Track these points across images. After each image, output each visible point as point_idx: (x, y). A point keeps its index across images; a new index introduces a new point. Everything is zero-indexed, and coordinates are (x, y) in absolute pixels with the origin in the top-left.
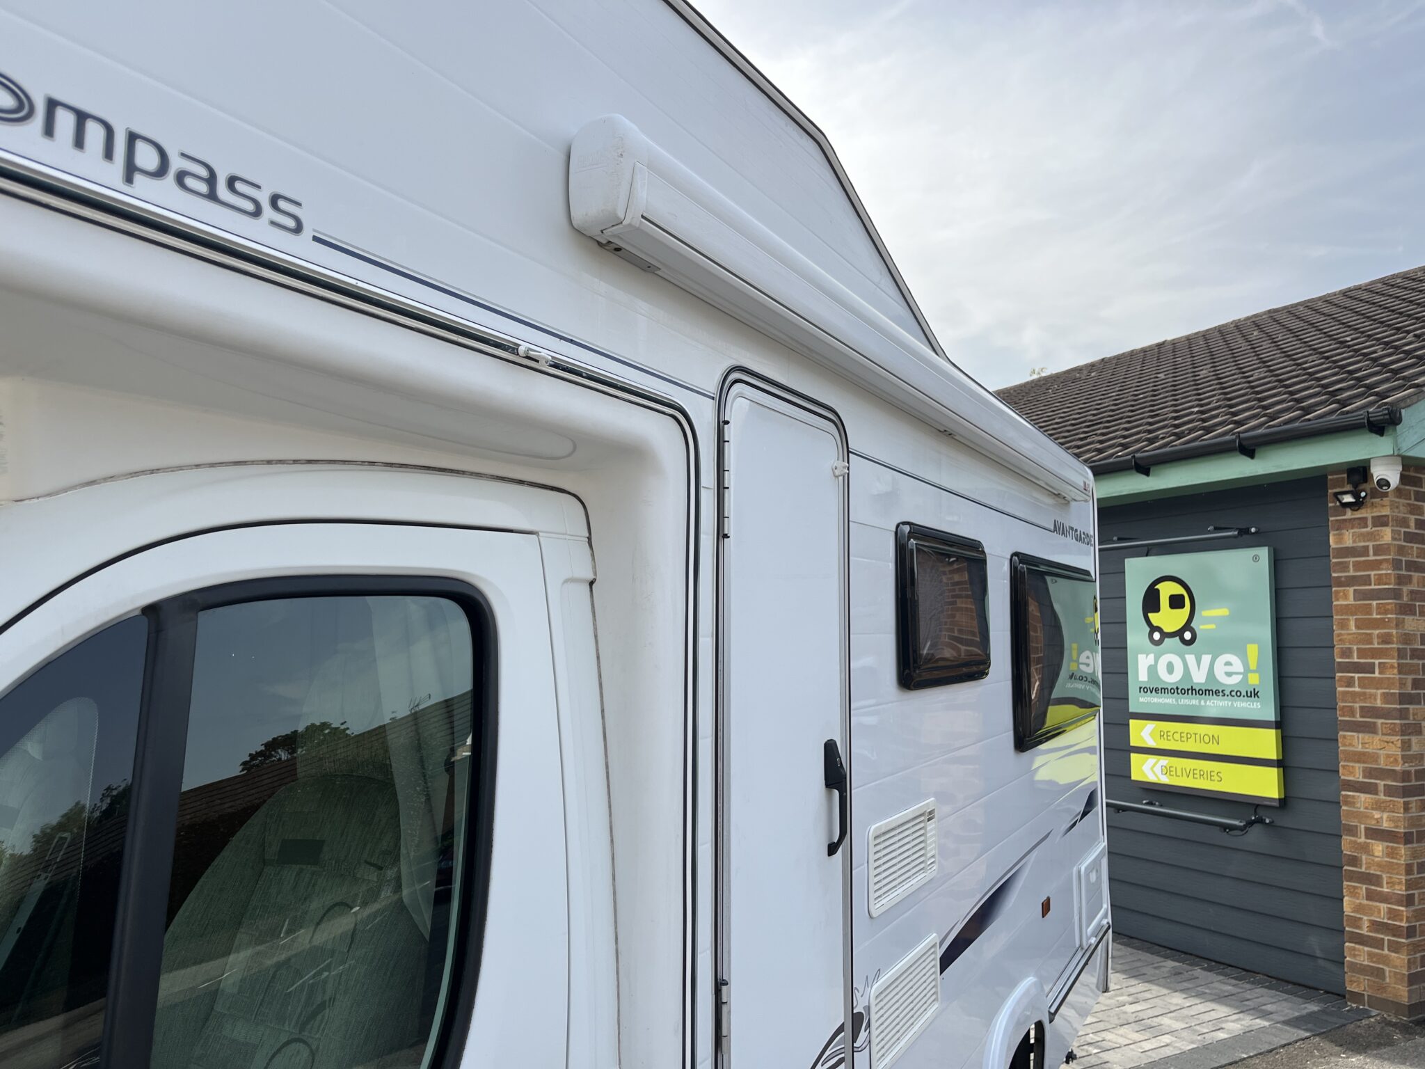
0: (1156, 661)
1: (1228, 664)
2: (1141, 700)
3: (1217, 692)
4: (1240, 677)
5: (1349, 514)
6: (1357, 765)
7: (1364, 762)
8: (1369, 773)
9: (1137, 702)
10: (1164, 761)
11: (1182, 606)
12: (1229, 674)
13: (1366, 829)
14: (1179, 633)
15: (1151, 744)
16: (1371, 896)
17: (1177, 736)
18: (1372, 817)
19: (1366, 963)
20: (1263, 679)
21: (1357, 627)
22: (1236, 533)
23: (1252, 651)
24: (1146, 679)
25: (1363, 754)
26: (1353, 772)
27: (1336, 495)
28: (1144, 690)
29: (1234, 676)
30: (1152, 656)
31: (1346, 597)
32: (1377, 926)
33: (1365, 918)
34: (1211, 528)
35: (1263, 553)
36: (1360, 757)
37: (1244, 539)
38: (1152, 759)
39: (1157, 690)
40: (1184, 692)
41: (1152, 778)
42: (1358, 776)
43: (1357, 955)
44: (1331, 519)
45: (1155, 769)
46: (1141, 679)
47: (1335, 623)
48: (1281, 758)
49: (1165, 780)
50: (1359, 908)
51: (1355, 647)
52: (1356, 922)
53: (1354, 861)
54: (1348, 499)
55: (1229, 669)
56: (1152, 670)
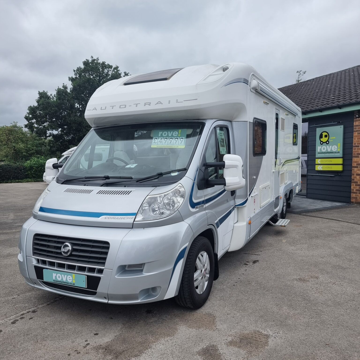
0: (321, 148)
1: (335, 147)
2: (318, 155)
3: (332, 153)
4: (336, 149)
5: (358, 119)
6: (355, 163)
7: (356, 163)
8: (357, 164)
9: (317, 155)
10: (322, 166)
11: (327, 137)
12: (334, 149)
13: (356, 174)
14: (326, 142)
15: (320, 163)
16: (356, 185)
17: (324, 161)
18: (357, 172)
19: (354, 196)
20: (340, 150)
21: (357, 139)
22: (337, 123)
23: (339, 144)
24: (319, 151)
25: (356, 161)
26: (354, 164)
27: (355, 115)
28: (319, 153)
29: (335, 149)
30: (321, 147)
31: (356, 134)
32: (357, 190)
33: (355, 189)
34: (333, 122)
35: (342, 126)
36: (356, 162)
37: (339, 124)
38: (319, 166)
39: (321, 153)
40: (326, 153)
41: (319, 169)
42: (355, 165)
43: (353, 195)
44: (354, 120)
45: (320, 168)
46: (318, 151)
47: (353, 138)
48: (342, 163)
49: (322, 169)
50: (354, 188)
51: (356, 143)
52: (353, 190)
53: (353, 180)
54: (357, 116)
55: (335, 148)
56: (321, 149)
